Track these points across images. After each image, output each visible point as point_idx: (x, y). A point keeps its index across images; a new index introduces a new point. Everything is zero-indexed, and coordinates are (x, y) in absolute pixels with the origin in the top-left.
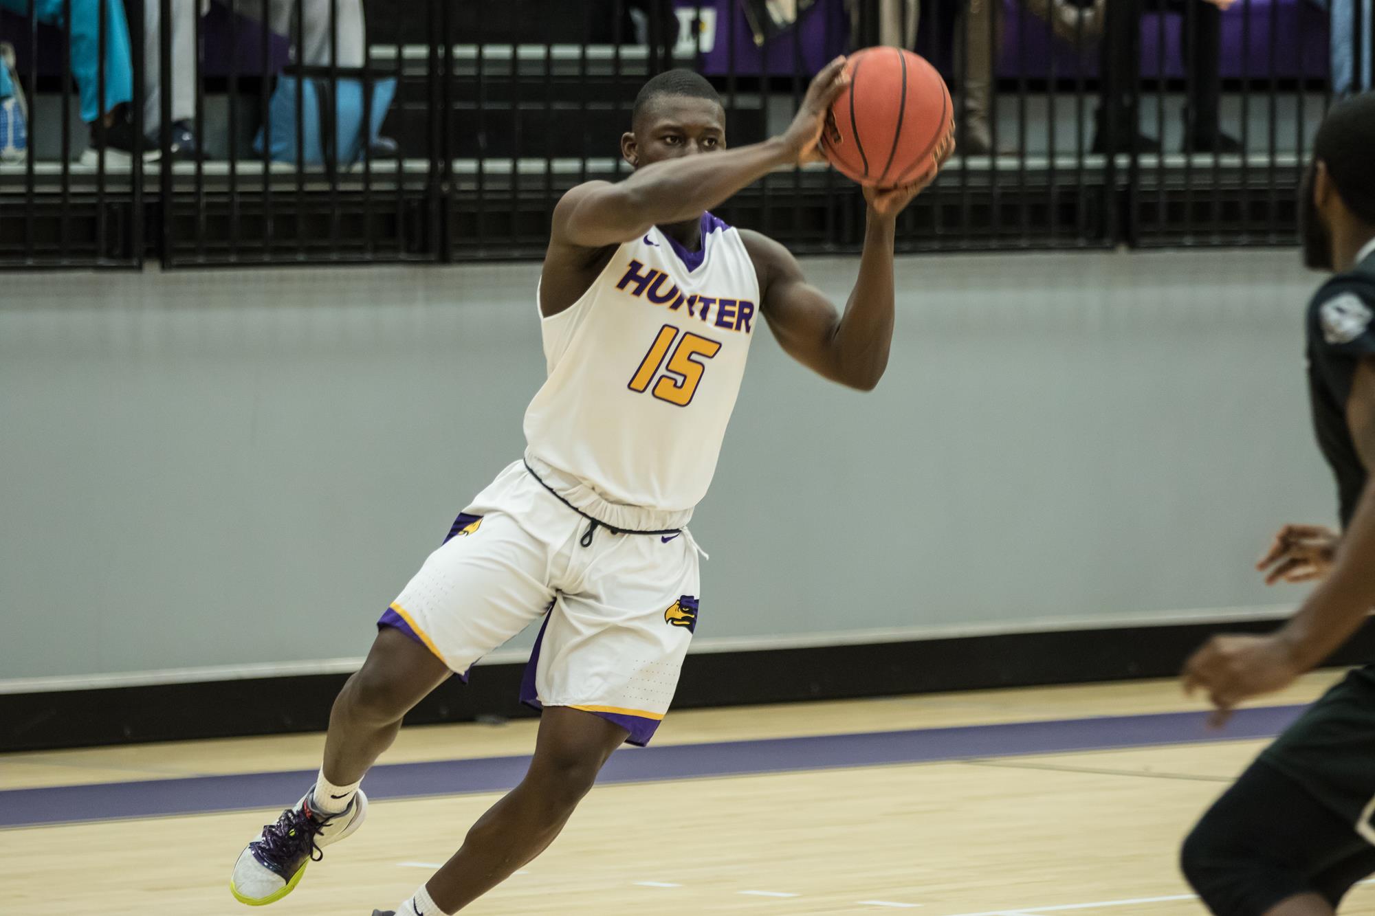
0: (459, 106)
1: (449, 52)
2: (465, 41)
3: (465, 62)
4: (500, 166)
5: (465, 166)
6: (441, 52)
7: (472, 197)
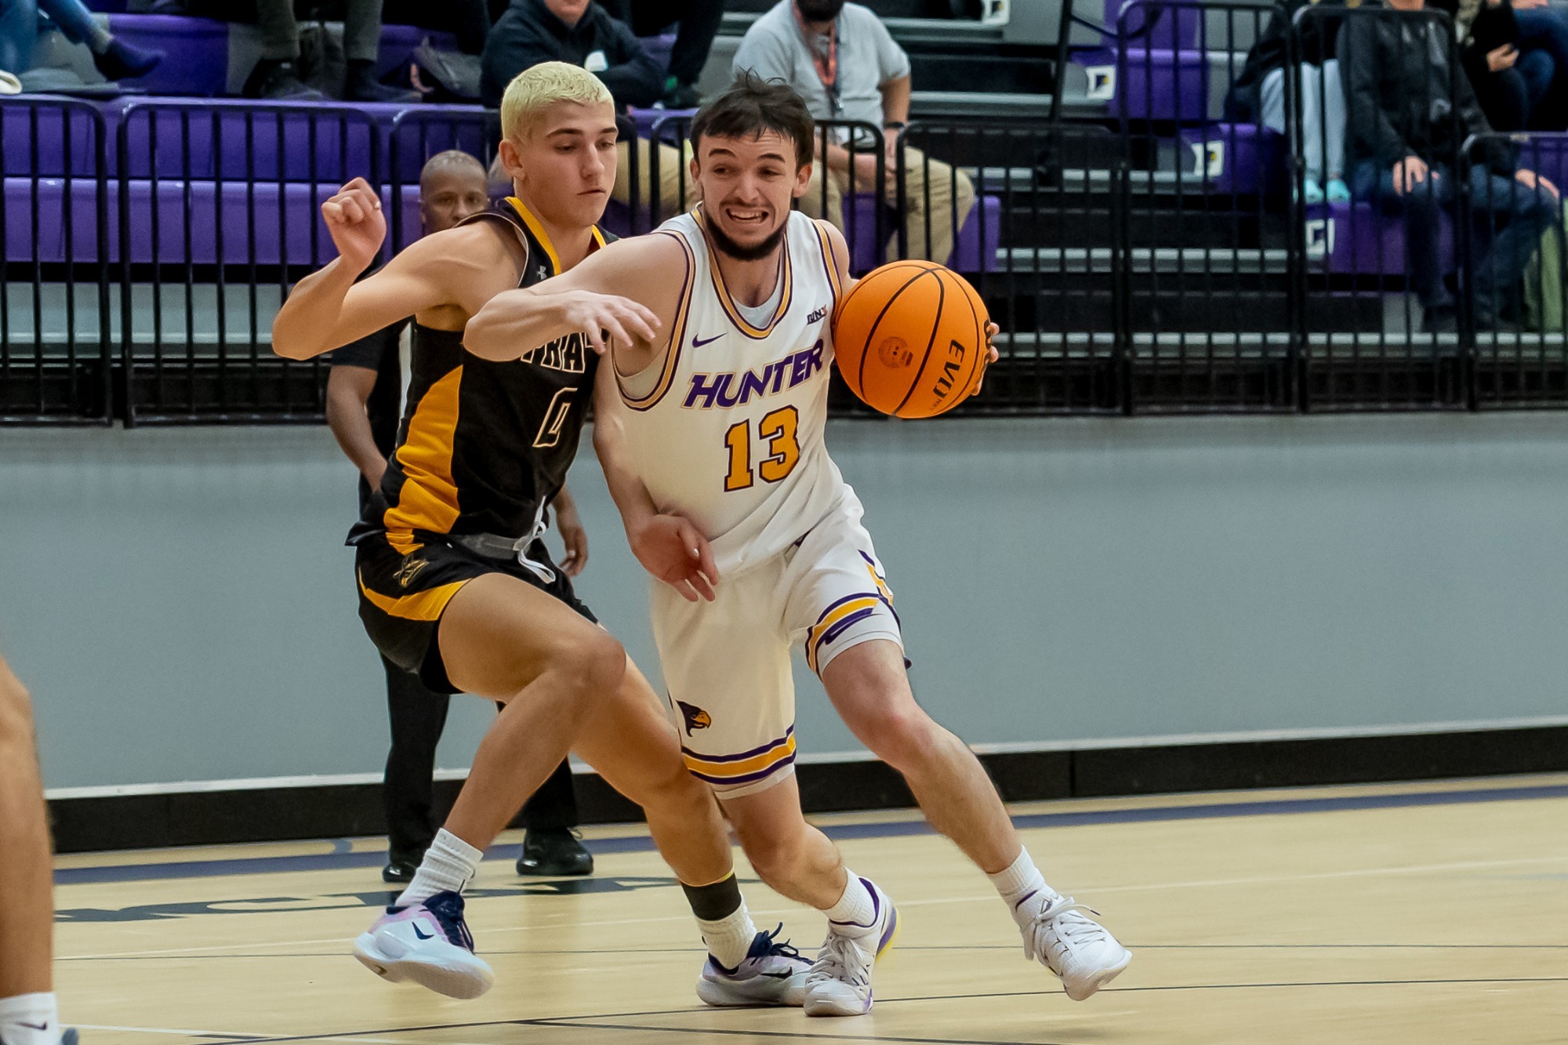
0: (1138, 293)
1: (1128, 254)
2: (1141, 245)
3: (1141, 262)
4: (1170, 338)
5: (1142, 338)
6: (1121, 253)
7: (1150, 362)
